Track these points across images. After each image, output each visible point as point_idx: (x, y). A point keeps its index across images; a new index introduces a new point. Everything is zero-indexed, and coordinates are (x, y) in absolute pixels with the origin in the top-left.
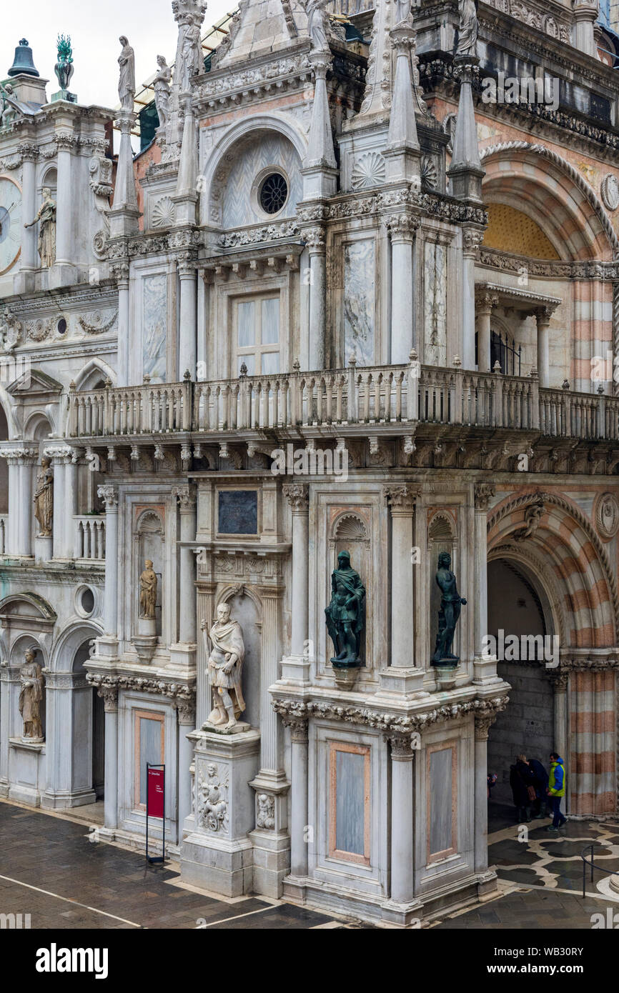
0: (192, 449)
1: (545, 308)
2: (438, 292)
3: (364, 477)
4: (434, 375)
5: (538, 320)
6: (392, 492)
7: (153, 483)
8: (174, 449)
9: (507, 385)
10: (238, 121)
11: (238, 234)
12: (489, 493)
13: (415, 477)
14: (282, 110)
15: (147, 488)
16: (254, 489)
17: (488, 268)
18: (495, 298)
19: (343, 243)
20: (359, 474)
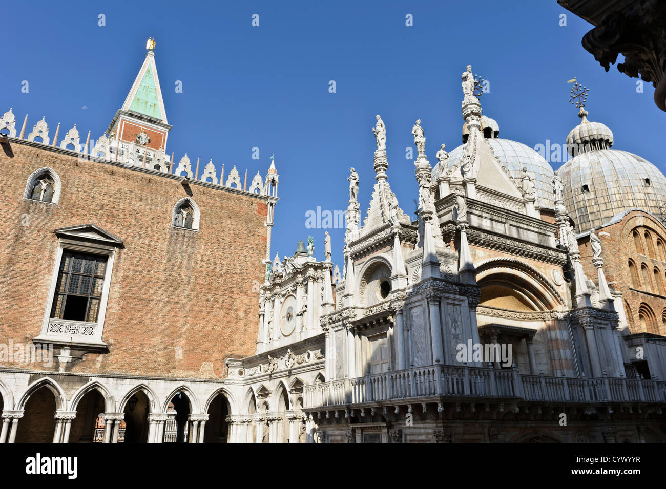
0: (350, 412)
1: (528, 335)
2: (457, 329)
3: (425, 425)
4: (451, 370)
5: (526, 340)
6: (437, 434)
7: (338, 430)
8: (342, 413)
9: (498, 374)
10: (367, 260)
11: (372, 309)
12: (497, 433)
13: (449, 425)
14: (384, 253)
15: (336, 432)
16: (378, 433)
17: (496, 317)
18: (498, 331)
19: (410, 308)
20: (422, 423)
